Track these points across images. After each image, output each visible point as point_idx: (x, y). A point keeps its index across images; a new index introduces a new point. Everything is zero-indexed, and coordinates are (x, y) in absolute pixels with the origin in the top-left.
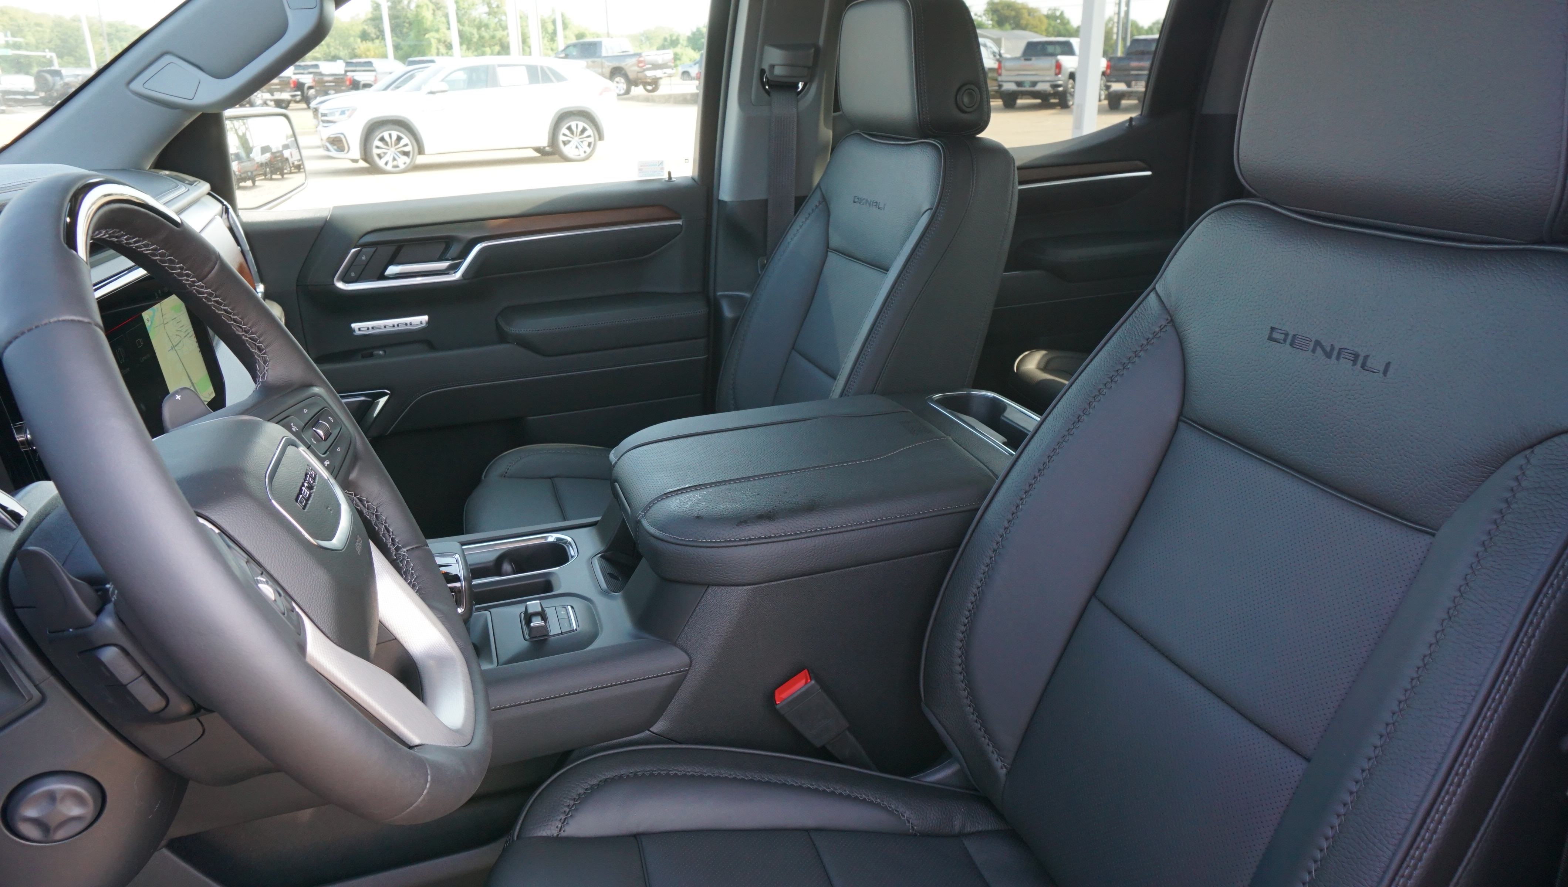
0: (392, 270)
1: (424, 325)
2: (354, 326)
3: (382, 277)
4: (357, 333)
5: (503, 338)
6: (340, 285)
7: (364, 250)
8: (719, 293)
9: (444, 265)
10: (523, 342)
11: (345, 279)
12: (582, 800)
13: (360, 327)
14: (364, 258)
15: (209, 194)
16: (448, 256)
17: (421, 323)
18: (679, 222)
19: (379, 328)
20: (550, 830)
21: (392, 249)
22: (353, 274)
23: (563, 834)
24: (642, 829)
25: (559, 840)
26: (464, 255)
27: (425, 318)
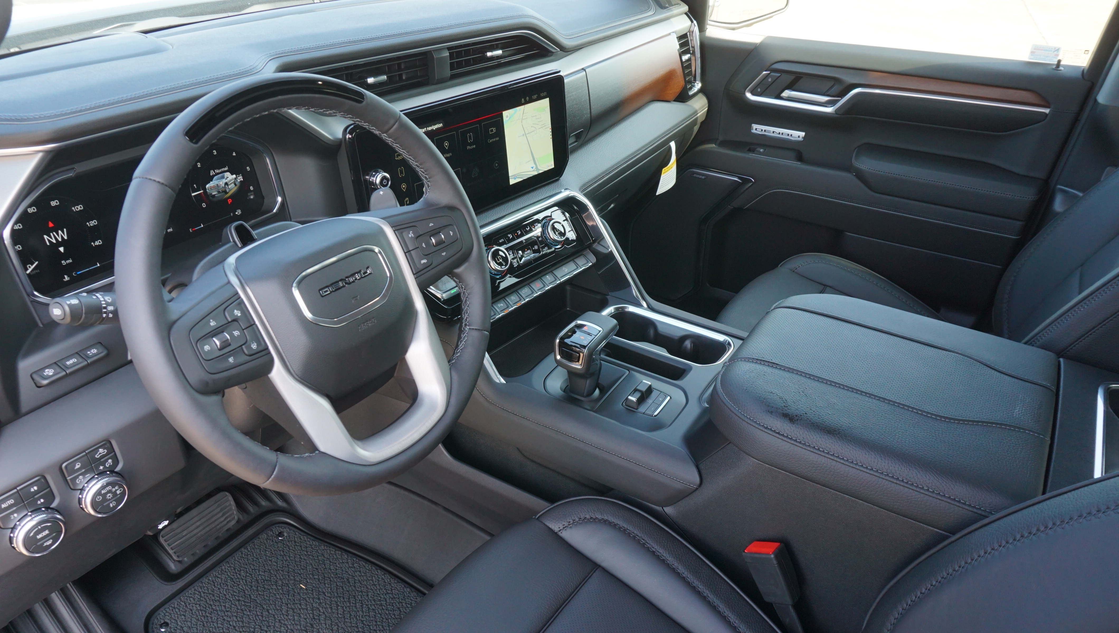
0: (786, 93)
1: (801, 139)
2: (755, 126)
3: (779, 97)
4: (754, 131)
5: (848, 168)
6: (749, 95)
7: (772, 74)
8: (1059, 187)
9: (824, 99)
10: (860, 176)
11: (753, 93)
12: (584, 521)
13: (758, 128)
14: (770, 80)
15: (686, 14)
16: (831, 92)
17: (799, 137)
18: (1047, 111)
19: (769, 132)
20: (555, 527)
21: (792, 77)
22: (759, 90)
23: (560, 533)
24: (604, 564)
25: (555, 535)
26: (842, 94)
27: (802, 134)
